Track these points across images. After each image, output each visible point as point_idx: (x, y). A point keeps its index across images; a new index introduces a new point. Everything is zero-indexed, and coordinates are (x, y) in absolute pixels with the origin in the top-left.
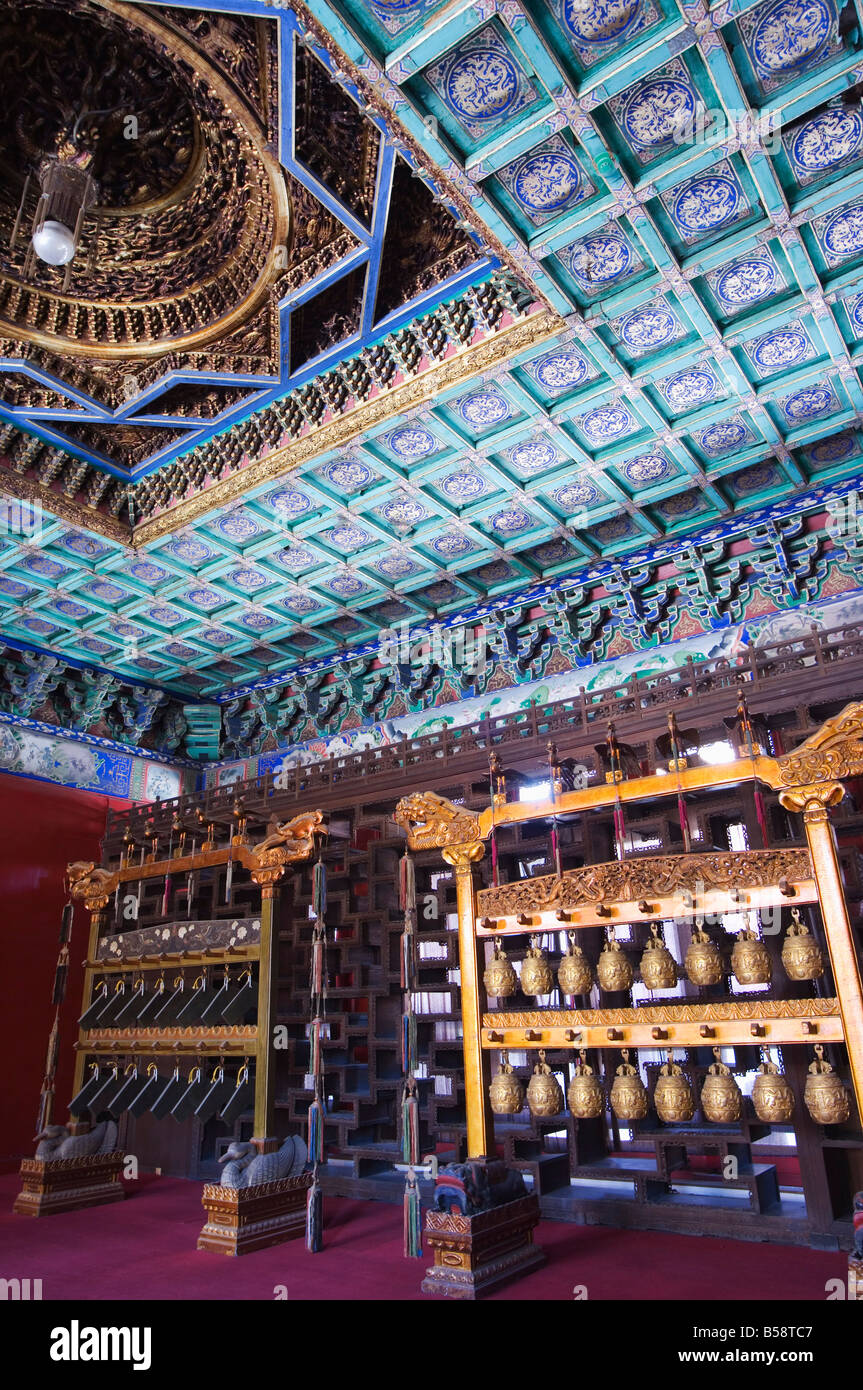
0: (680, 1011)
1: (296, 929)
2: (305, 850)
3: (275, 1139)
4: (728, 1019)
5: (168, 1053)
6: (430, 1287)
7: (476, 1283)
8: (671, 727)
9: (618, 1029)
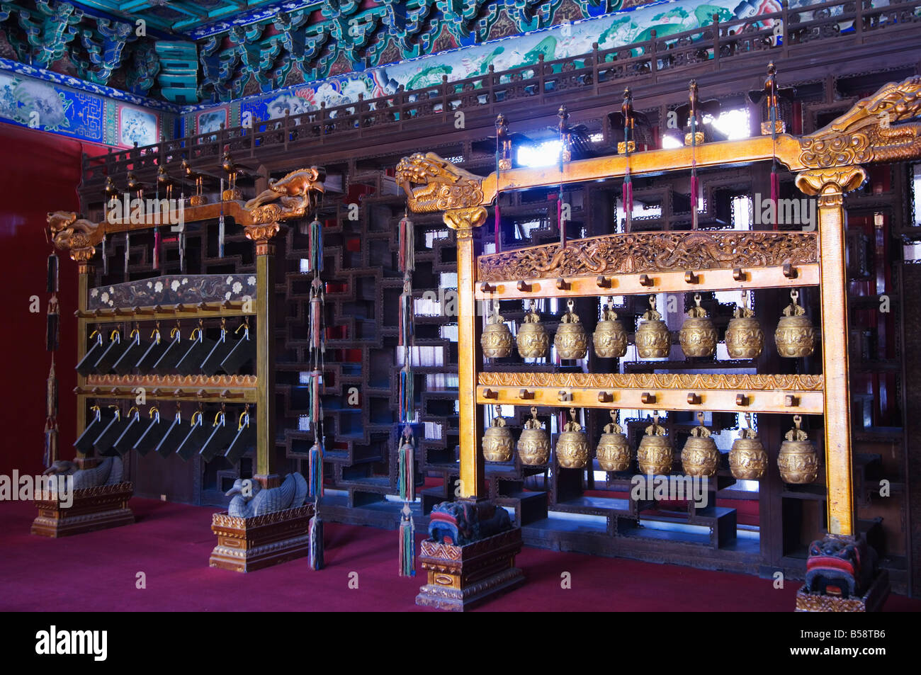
0: (670, 379)
1: (288, 282)
2: (301, 207)
3: (276, 476)
4: (714, 389)
5: (169, 398)
6: (423, 601)
7: (464, 599)
8: (692, 99)
9: (609, 392)
